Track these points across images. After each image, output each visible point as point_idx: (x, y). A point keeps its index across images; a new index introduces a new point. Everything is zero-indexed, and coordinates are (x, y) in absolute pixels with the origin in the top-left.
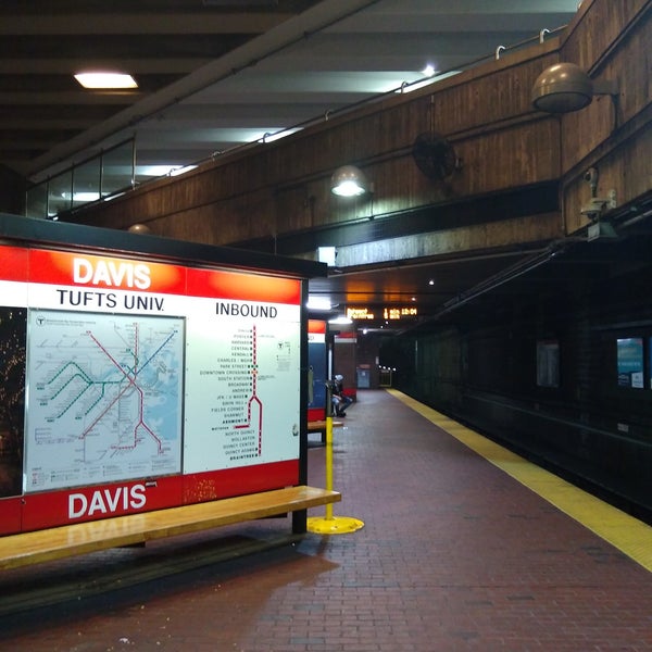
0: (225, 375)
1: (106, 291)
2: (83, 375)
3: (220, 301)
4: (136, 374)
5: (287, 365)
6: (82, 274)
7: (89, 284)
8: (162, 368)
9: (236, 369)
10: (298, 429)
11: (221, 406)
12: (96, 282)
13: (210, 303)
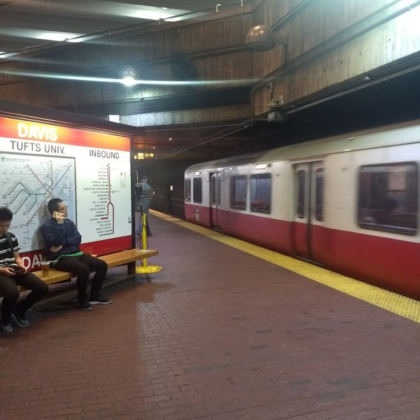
0: (95, 191)
1: (36, 142)
2: (26, 190)
3: (92, 149)
4: (52, 189)
5: (125, 185)
6: (23, 133)
7: (26, 138)
8: (65, 186)
9: (101, 187)
10: (131, 219)
11: (94, 207)
12: (30, 137)
13: (87, 150)
